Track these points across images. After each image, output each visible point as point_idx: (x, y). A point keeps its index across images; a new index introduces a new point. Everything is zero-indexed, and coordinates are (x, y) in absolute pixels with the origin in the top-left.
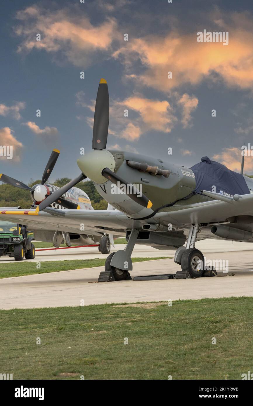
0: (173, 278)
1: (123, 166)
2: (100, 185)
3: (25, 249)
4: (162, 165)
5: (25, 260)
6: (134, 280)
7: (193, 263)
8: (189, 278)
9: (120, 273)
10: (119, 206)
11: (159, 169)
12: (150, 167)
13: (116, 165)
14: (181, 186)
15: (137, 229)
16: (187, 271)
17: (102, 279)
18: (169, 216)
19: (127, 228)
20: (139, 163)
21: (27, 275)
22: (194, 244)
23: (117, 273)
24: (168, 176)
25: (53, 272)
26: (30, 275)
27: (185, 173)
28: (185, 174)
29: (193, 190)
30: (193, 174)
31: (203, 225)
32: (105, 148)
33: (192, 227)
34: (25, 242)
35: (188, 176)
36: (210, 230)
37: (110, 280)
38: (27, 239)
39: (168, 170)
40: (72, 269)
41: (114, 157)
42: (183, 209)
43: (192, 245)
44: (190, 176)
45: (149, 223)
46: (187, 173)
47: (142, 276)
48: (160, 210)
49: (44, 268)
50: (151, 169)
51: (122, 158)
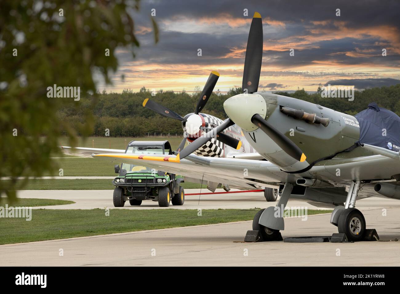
0: (328, 241)
1: (276, 113)
2: (249, 133)
3: (171, 193)
4: (321, 112)
5: (171, 207)
6: (284, 242)
7: (352, 225)
8: (346, 242)
9: (269, 233)
10: (271, 157)
11: (317, 117)
12: (306, 114)
13: (268, 111)
14: (343, 137)
15: (290, 184)
16: (344, 234)
17: (249, 239)
18: (326, 170)
19: (280, 182)
20: (294, 110)
21: (168, 228)
22: (355, 203)
23: (266, 232)
24: (327, 124)
25: (200, 225)
26: (172, 228)
27: (348, 121)
28: (347, 123)
29: (356, 141)
30: (358, 123)
31: (366, 182)
32: (257, 91)
33: (353, 183)
34: (172, 185)
35: (352, 125)
36: (374, 188)
37: (258, 240)
38: (175, 181)
39: (327, 118)
40: (223, 222)
41: (266, 102)
42: (343, 163)
43: (352, 204)
44: (354, 125)
45: (304, 178)
46: (350, 122)
47: (294, 238)
48: (317, 164)
49: (190, 219)
50: (308, 116)
51: (275, 103)
